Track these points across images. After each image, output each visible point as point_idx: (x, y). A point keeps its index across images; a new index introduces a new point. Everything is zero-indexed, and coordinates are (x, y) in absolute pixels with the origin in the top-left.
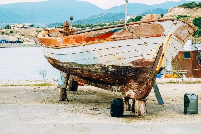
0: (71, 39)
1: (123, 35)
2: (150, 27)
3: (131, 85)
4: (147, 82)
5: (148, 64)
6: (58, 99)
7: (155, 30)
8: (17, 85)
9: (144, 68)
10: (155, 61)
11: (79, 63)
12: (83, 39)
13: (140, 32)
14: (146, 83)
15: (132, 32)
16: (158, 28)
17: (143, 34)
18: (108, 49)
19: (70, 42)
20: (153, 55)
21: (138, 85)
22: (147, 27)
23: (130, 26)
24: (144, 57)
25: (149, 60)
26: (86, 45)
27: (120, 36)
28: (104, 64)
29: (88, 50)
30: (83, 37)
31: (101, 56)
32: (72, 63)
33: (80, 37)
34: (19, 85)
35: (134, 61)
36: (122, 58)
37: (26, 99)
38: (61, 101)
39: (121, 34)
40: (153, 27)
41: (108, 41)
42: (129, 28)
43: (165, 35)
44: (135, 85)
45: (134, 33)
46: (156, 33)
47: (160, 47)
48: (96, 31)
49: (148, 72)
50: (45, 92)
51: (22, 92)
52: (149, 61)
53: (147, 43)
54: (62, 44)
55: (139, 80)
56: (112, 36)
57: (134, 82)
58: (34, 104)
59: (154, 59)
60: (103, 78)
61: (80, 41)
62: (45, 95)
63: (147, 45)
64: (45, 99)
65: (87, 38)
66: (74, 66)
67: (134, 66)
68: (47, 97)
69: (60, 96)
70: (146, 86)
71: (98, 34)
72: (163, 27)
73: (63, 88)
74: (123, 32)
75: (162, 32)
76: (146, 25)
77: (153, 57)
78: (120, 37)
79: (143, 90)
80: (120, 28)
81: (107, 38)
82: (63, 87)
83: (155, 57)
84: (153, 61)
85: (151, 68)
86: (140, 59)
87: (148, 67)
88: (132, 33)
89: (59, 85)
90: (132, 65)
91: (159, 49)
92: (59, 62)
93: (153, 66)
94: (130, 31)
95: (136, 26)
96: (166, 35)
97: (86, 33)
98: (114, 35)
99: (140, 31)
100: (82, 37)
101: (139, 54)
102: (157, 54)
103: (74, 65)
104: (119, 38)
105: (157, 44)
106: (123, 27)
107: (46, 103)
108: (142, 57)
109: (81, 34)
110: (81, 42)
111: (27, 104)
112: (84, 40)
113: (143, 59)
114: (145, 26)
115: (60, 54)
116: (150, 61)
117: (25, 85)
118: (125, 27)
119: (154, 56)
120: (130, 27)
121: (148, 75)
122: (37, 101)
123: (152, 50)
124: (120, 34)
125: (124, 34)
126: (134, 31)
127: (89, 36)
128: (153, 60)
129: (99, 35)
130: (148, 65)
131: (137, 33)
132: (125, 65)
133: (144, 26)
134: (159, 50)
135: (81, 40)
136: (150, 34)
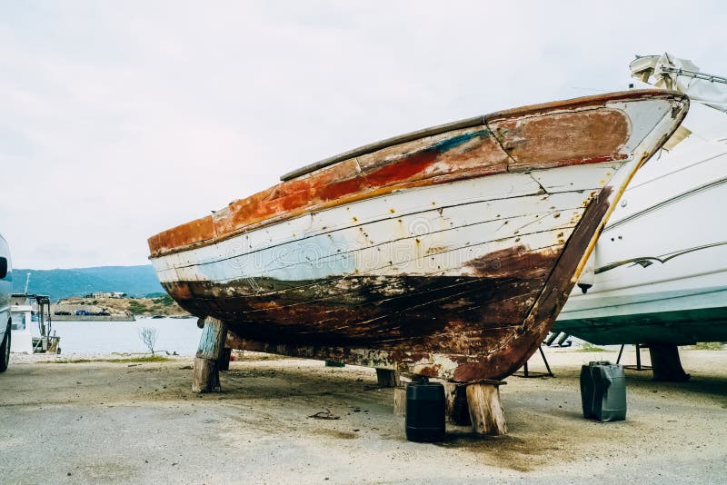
0: (266, 202)
1: (473, 163)
2: (580, 123)
3: (446, 339)
4: (521, 324)
5: (534, 263)
6: (196, 388)
7: (595, 136)
8: (89, 361)
9: (516, 280)
10: (563, 252)
11: (282, 276)
12: (313, 190)
13: (538, 148)
14: (517, 327)
15: (509, 146)
16: (605, 131)
17: (546, 156)
18: (401, 219)
19: (262, 210)
20: (559, 232)
21: (479, 336)
22: (572, 125)
23: (510, 121)
24: (524, 241)
25: (538, 251)
26: (321, 209)
27: (459, 165)
28: (372, 273)
29: (325, 228)
30: (316, 185)
31: (370, 245)
32: (257, 279)
33: (305, 187)
34: (95, 361)
35: (484, 258)
36: (441, 250)
37: (108, 388)
38: (203, 392)
39: (467, 159)
40: (591, 126)
41: (410, 186)
42: (503, 130)
43: (625, 157)
44: (464, 337)
45: (514, 151)
46: (591, 152)
47: (589, 201)
48: (371, 155)
49: (528, 291)
50: (155, 372)
51: (100, 374)
52: (538, 255)
53: (548, 191)
54: (229, 227)
55: (488, 319)
56: (429, 170)
57: (464, 329)
58: (129, 403)
59: (562, 246)
60: (350, 323)
61: (301, 202)
62: (156, 379)
63: (546, 196)
64: (161, 389)
65: (328, 187)
66: (261, 289)
67: (479, 276)
68: (164, 383)
69: (203, 379)
70: (516, 337)
71: (378, 166)
72: (626, 124)
73: (212, 360)
74: (478, 150)
75: (614, 148)
76: (569, 116)
77: (556, 241)
78: (460, 170)
79: (504, 349)
80: (470, 131)
81: (409, 179)
82: (210, 355)
83: (565, 238)
84: (556, 252)
85: (544, 275)
86: (506, 250)
87: (534, 274)
88: (509, 150)
89: (201, 351)
90: (470, 272)
91: (584, 210)
92: (209, 288)
93: (553, 270)
94: (505, 144)
95: (533, 120)
96: (629, 154)
97: (327, 168)
98: (436, 165)
99: (539, 143)
100: (312, 184)
101: (508, 231)
102: (576, 227)
103: (263, 287)
104: (452, 173)
105: (582, 191)
106: (484, 127)
107: (165, 399)
108: (517, 240)
109: (308, 175)
110: (304, 202)
111: (111, 405)
112: (318, 194)
113: (521, 248)
114: (564, 120)
115: (219, 258)
116: (543, 254)
117: (108, 361)
118: (490, 126)
119: (560, 236)
120: (509, 125)
121: (529, 302)
122: (137, 395)
123: (558, 216)
124: (463, 157)
125: (477, 157)
126: (518, 142)
127: (337, 179)
128: (554, 248)
129: (380, 168)
130: (533, 269)
131: (528, 151)
132: (447, 274)
133: (560, 120)
134: (584, 213)
135: (307, 196)
136: (570, 153)
